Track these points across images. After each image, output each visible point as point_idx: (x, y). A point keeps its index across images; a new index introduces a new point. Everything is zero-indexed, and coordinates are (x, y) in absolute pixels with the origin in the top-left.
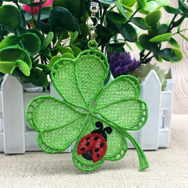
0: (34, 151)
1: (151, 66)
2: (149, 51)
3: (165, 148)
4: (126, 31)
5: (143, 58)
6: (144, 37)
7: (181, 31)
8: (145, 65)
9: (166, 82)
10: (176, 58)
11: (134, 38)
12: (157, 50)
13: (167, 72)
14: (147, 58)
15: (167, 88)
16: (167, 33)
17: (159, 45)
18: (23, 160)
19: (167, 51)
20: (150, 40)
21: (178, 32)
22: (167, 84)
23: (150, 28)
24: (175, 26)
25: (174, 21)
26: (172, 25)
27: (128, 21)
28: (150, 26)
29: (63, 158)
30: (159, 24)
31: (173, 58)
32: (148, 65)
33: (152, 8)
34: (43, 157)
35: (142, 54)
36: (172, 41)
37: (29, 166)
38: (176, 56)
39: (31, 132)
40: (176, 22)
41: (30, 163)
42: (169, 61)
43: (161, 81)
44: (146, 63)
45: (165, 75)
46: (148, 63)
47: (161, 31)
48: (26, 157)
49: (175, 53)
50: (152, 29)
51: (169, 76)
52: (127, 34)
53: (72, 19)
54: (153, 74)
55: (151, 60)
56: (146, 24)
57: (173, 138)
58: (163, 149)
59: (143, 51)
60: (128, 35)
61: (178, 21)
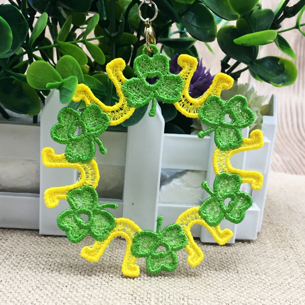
0: (9, 229)
1: (239, 88)
2: (235, 61)
3: (249, 241)
4: (195, 19)
9: (262, 122)
10: (285, 78)
11: (208, 32)
12: (251, 60)
13: (266, 102)
14: (233, 72)
19: (269, 62)
20: (235, 41)
21: (297, 27)
22: (263, 125)
23: (239, 16)
24: (289, 16)
25: (287, 5)
26: (282, 14)
28: (240, 12)
29: (56, 247)
30: (260, 8)
31: (279, 77)
35: (224, 64)
36: (282, 43)
38: (286, 74)
39: (5, 195)
40: (291, 7)
42: (270, 83)
45: (261, 107)
47: (261, 23)
49: (285, 67)
50: (243, 18)
52: (195, 24)
55: (239, 76)
57: (270, 223)
58: (246, 243)
59: (227, 59)
60: (199, 26)
61: (294, 6)
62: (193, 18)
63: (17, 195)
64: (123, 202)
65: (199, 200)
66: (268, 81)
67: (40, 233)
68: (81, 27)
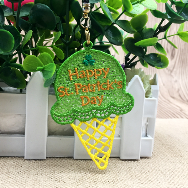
1: (136, 71)
2: (134, 55)
4: (111, 34)
5: (128, 62)
6: (129, 40)
7: (167, 37)
8: (130, 69)
9: (151, 89)
10: (162, 64)
11: (119, 41)
12: (142, 55)
13: (151, 78)
14: (132, 62)
15: (151, 94)
16: (153, 37)
17: (144, 50)
18: (9, 170)
19: (152, 56)
20: (136, 44)
21: (165, 38)
22: (151, 90)
23: (136, 31)
24: (162, 31)
25: (161, 26)
26: (159, 30)
27: (114, 23)
28: (136, 29)
30: (146, 28)
31: (159, 64)
32: (133, 69)
33: (138, 11)
34: (31, 166)
35: (127, 58)
36: (158, 46)
37: (17, 178)
38: (162, 62)
39: (3, 136)
40: (163, 27)
41: (18, 174)
42: (155, 67)
43: (145, 87)
44: (131, 68)
45: (150, 81)
46: (133, 67)
47: (147, 36)
48: (13, 167)
49: (161, 59)
50: (138, 33)
51: (154, 82)
52: (112, 37)
53: (54, 17)
54: (137, 79)
55: (136, 64)
56: (132, 27)
59: (128, 55)
60: (113, 38)
61: (165, 26)
62: (110, 33)
63: (11, 136)
64: (74, 137)
65: (118, 134)
66: (153, 66)
67: (25, 159)
68: (45, 40)
